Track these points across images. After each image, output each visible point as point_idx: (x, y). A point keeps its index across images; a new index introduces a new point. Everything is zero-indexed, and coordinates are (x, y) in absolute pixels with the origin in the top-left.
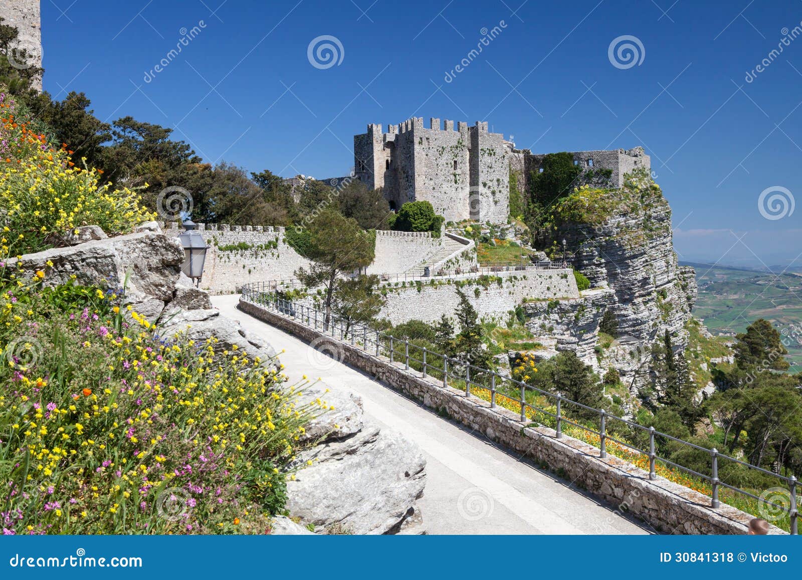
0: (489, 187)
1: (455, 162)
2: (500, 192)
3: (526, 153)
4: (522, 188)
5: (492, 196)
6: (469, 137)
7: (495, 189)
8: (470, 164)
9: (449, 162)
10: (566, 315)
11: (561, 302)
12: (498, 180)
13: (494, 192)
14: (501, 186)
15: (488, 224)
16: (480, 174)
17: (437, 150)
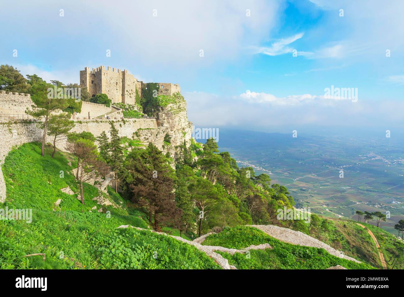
0: (129, 92)
1: (117, 83)
2: (132, 94)
3: (142, 82)
4: (140, 94)
5: (129, 95)
6: (122, 75)
7: (131, 93)
8: (122, 84)
9: (114, 82)
10: (153, 134)
11: (151, 130)
12: (132, 90)
13: (130, 94)
14: (133, 92)
15: (128, 104)
16: (125, 87)
17: (110, 78)
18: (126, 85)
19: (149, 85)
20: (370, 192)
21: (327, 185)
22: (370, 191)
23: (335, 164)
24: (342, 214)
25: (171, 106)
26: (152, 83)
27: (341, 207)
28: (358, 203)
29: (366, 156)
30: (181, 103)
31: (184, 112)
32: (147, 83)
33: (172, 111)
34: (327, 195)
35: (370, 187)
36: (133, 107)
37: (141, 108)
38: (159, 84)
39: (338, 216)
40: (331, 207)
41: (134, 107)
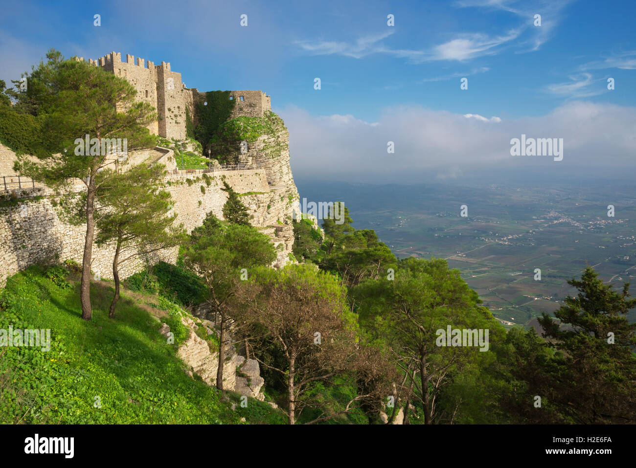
0: (173, 112)
1: (146, 91)
2: (180, 116)
3: (194, 91)
4: (191, 115)
5: (175, 119)
6: (156, 74)
7: (177, 113)
8: (158, 94)
9: (142, 90)
10: (261, 205)
11: (258, 195)
12: (179, 107)
13: (176, 116)
14: (181, 112)
15: (172, 139)
16: (166, 101)
17: (133, 80)
18: (166, 97)
19: (211, 96)
20: (553, 279)
21: (485, 272)
22: (554, 277)
23: (495, 235)
24: (513, 319)
25: (264, 140)
26: (219, 92)
27: (510, 308)
28: (536, 299)
29: (545, 218)
30: (279, 133)
31: (285, 152)
32: (207, 93)
33: (268, 151)
34: (485, 288)
35: (553, 271)
36: (184, 145)
37: (198, 145)
38: (234, 92)
39: (506, 323)
40: (493, 308)
41: (187, 144)
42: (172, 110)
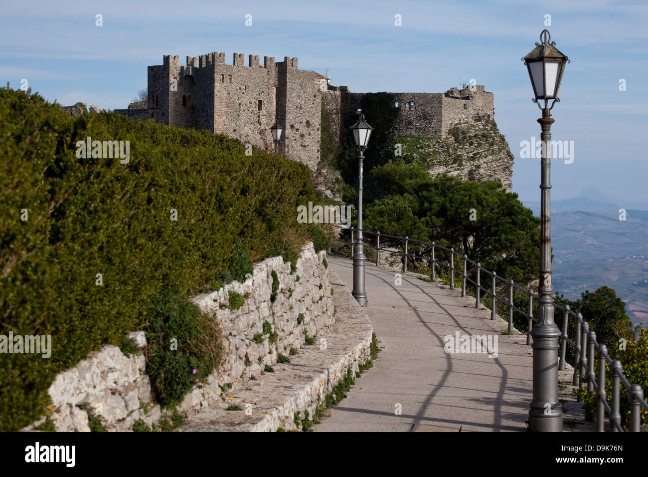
1: (260, 102)
2: (310, 135)
4: (336, 129)
5: (300, 140)
6: (277, 74)
7: (304, 132)
8: (277, 103)
9: (253, 100)
12: (308, 122)
13: (302, 136)
14: (311, 129)
16: (287, 115)
17: (240, 88)
18: (289, 107)
19: (366, 100)
30: (481, 161)
38: (400, 95)
42: (296, 127)
